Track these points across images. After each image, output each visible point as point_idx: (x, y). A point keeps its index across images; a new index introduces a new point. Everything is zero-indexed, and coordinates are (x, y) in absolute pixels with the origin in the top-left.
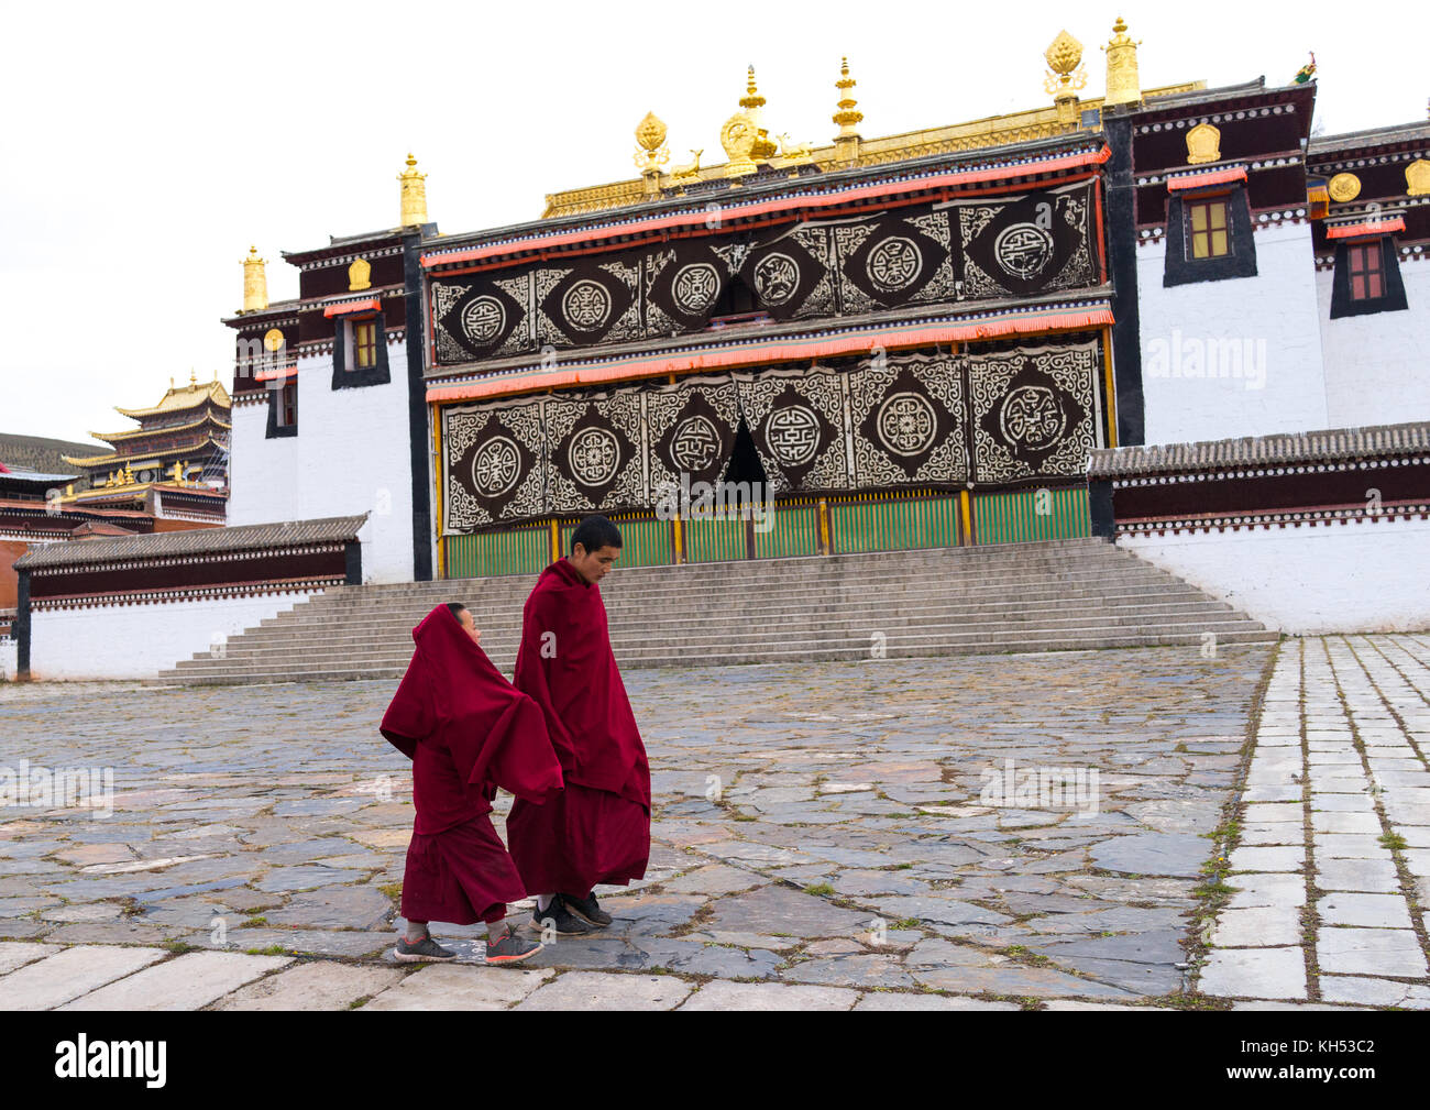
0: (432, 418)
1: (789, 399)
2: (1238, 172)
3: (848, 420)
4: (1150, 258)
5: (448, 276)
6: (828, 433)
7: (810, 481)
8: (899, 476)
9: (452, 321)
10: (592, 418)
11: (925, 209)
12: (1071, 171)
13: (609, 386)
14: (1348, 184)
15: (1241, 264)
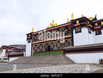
1: (52, 43)
2: (79, 24)
3: (55, 45)
4: (74, 31)
5: (34, 35)
6: (54, 46)
7: (53, 49)
8: (58, 49)
9: (34, 38)
10: (41, 45)
11: (60, 29)
12: (69, 25)
13: (42, 42)
14: (96, 24)
15: (80, 32)
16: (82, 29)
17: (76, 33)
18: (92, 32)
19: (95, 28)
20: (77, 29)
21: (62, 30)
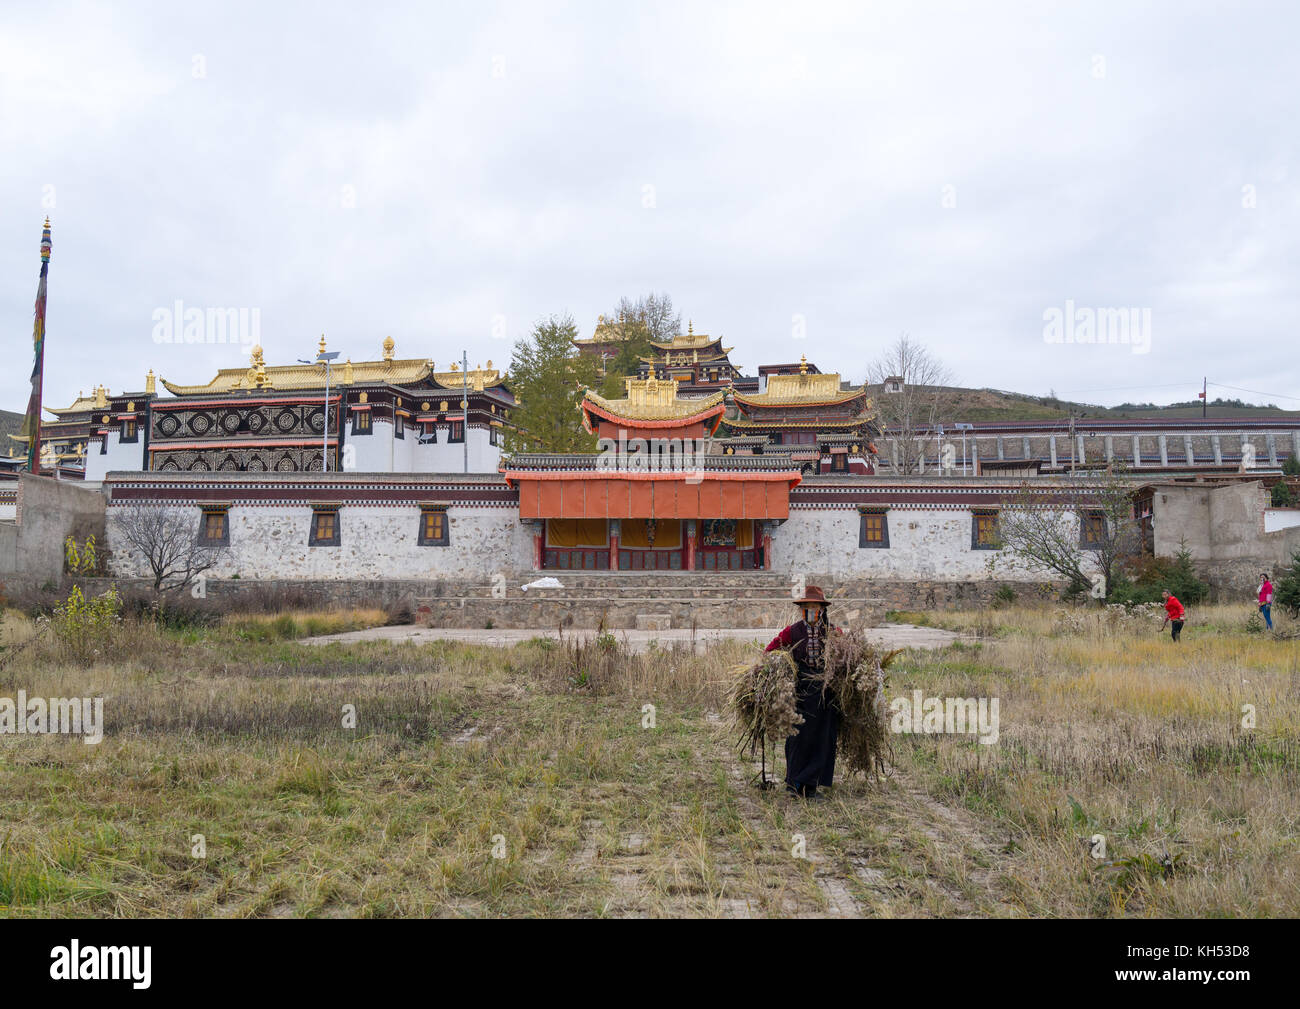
0: (151, 455)
1: (255, 458)
2: (368, 407)
3: (271, 465)
4: (349, 427)
5: (159, 410)
6: (265, 468)
9: (159, 425)
10: (200, 459)
11: (296, 407)
12: (332, 401)
13: (205, 450)
14: (426, 406)
15: (369, 431)
16: (374, 424)
17: (355, 432)
18: (407, 432)
19: (418, 420)
20: (360, 420)
21: (303, 411)
